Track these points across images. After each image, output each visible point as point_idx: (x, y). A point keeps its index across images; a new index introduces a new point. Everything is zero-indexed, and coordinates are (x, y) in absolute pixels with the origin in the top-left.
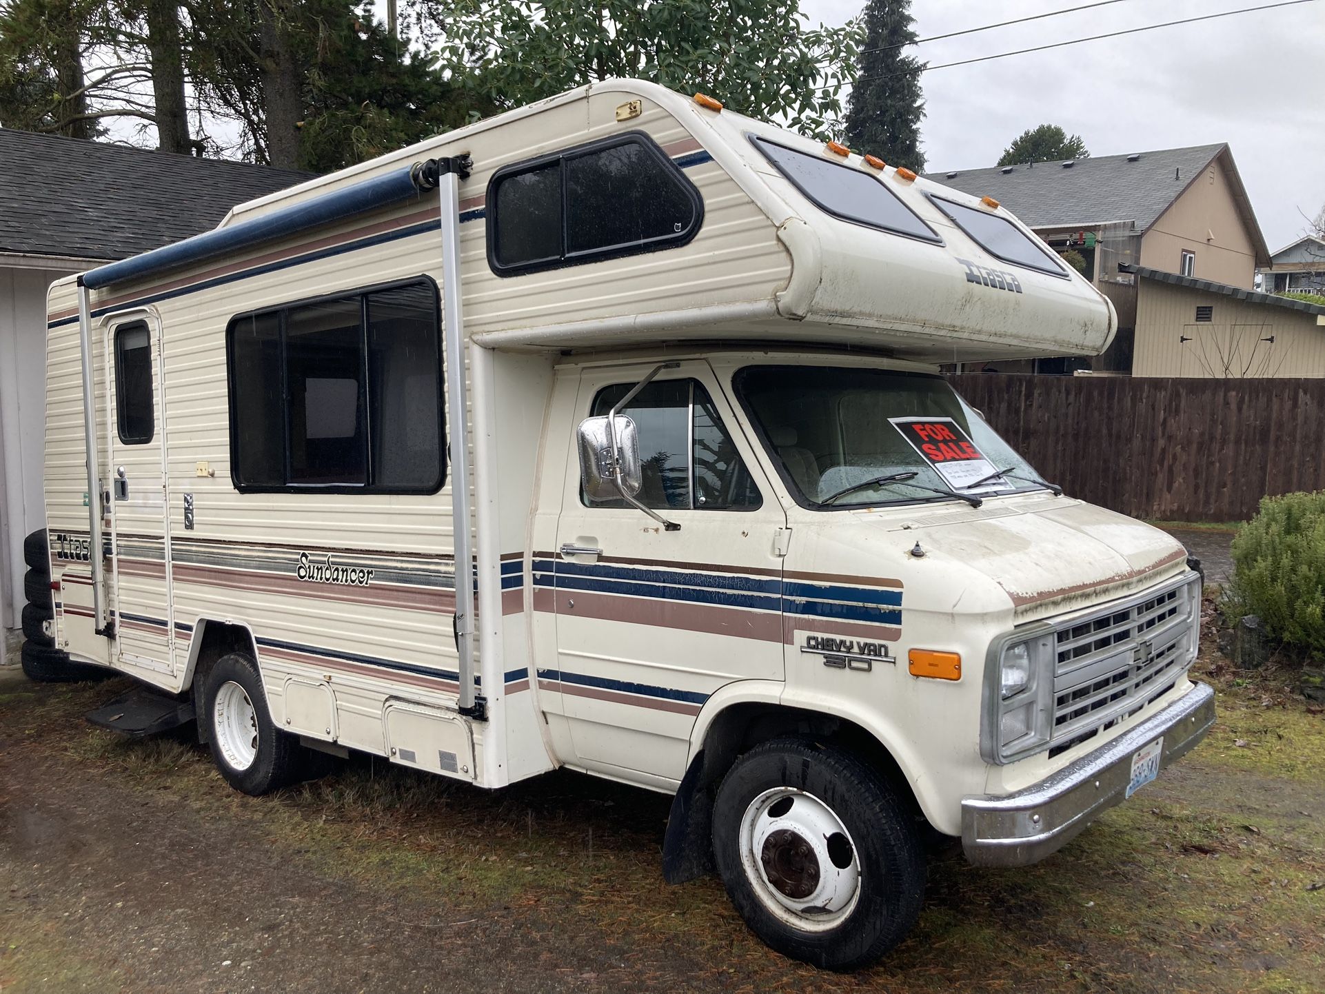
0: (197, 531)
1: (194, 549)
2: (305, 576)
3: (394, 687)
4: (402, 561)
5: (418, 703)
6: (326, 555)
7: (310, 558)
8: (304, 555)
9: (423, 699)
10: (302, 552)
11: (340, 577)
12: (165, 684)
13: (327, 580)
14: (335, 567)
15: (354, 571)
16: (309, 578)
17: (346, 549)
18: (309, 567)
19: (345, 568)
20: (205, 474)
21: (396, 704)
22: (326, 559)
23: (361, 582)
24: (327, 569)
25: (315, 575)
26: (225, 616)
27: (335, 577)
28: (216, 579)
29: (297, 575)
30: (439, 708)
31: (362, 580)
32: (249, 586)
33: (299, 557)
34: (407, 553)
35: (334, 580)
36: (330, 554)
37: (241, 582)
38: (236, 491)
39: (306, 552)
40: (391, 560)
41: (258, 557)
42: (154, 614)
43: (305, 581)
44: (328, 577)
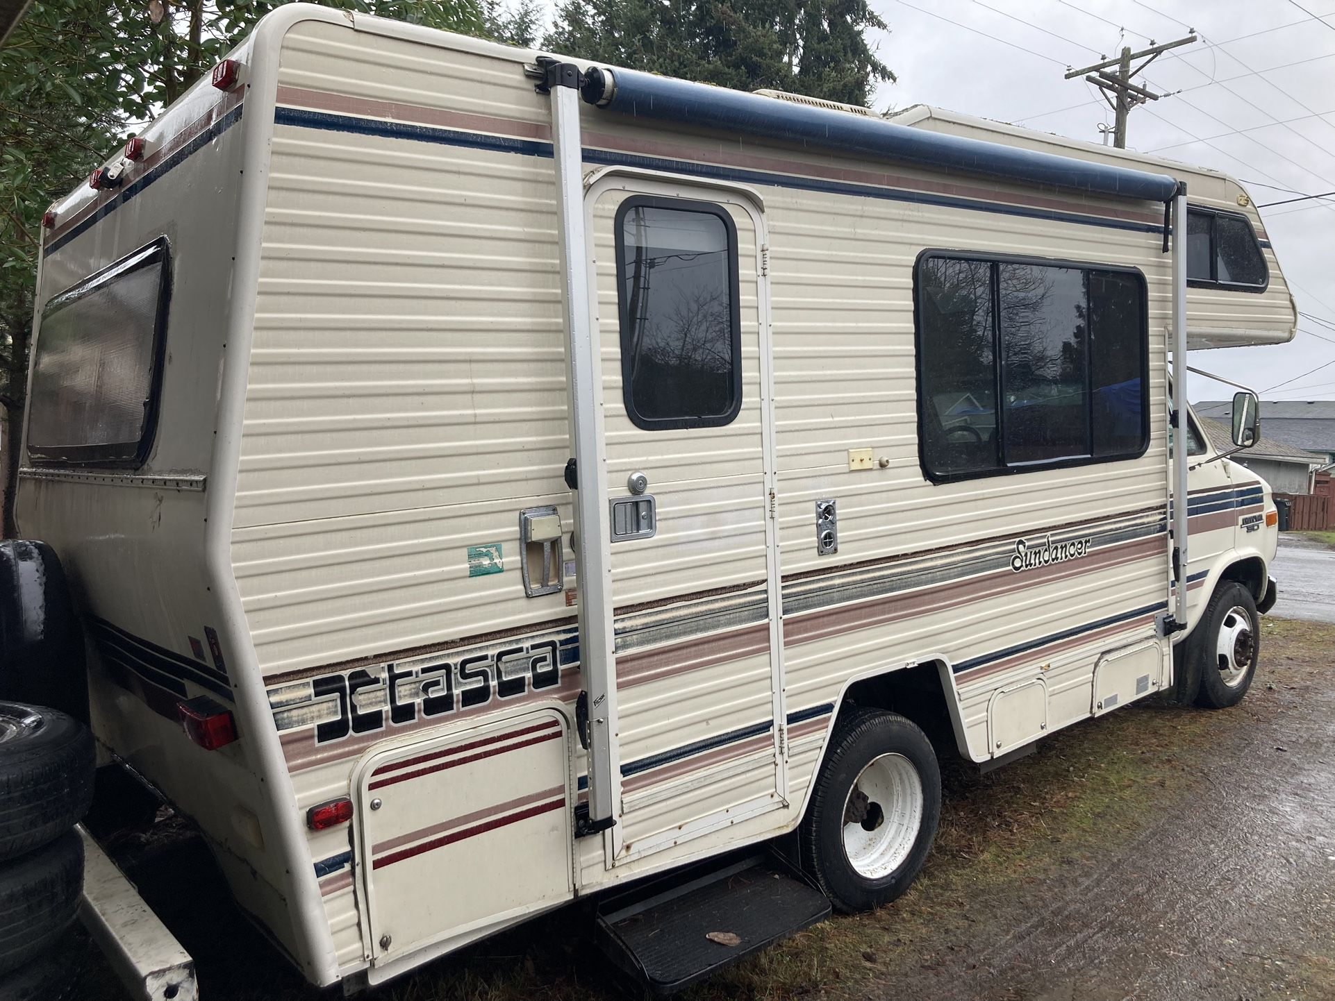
0: (844, 554)
1: (837, 582)
2: (1022, 566)
3: (1107, 642)
4: (1115, 523)
5: (1125, 646)
6: (1044, 537)
7: (1027, 544)
8: (1021, 542)
9: (1130, 640)
10: (1017, 540)
11: (1059, 555)
12: (768, 831)
13: (1046, 562)
14: (1054, 545)
15: (1073, 544)
16: (1027, 566)
17: (1066, 524)
18: (1026, 555)
19: (1063, 544)
20: (867, 465)
21: (1109, 657)
22: (1046, 540)
23: (1080, 554)
24: (1046, 550)
25: (1032, 561)
26: (904, 659)
27: (1054, 557)
28: (884, 613)
29: (1011, 567)
30: (1141, 641)
31: (1080, 551)
32: (948, 602)
33: (1015, 546)
34: (1120, 514)
35: (1053, 560)
36: (1049, 534)
37: (934, 602)
38: (928, 482)
39: (1023, 539)
40: (1106, 524)
41: (963, 561)
42: (739, 721)
43: (1022, 571)
44: (1046, 559)
